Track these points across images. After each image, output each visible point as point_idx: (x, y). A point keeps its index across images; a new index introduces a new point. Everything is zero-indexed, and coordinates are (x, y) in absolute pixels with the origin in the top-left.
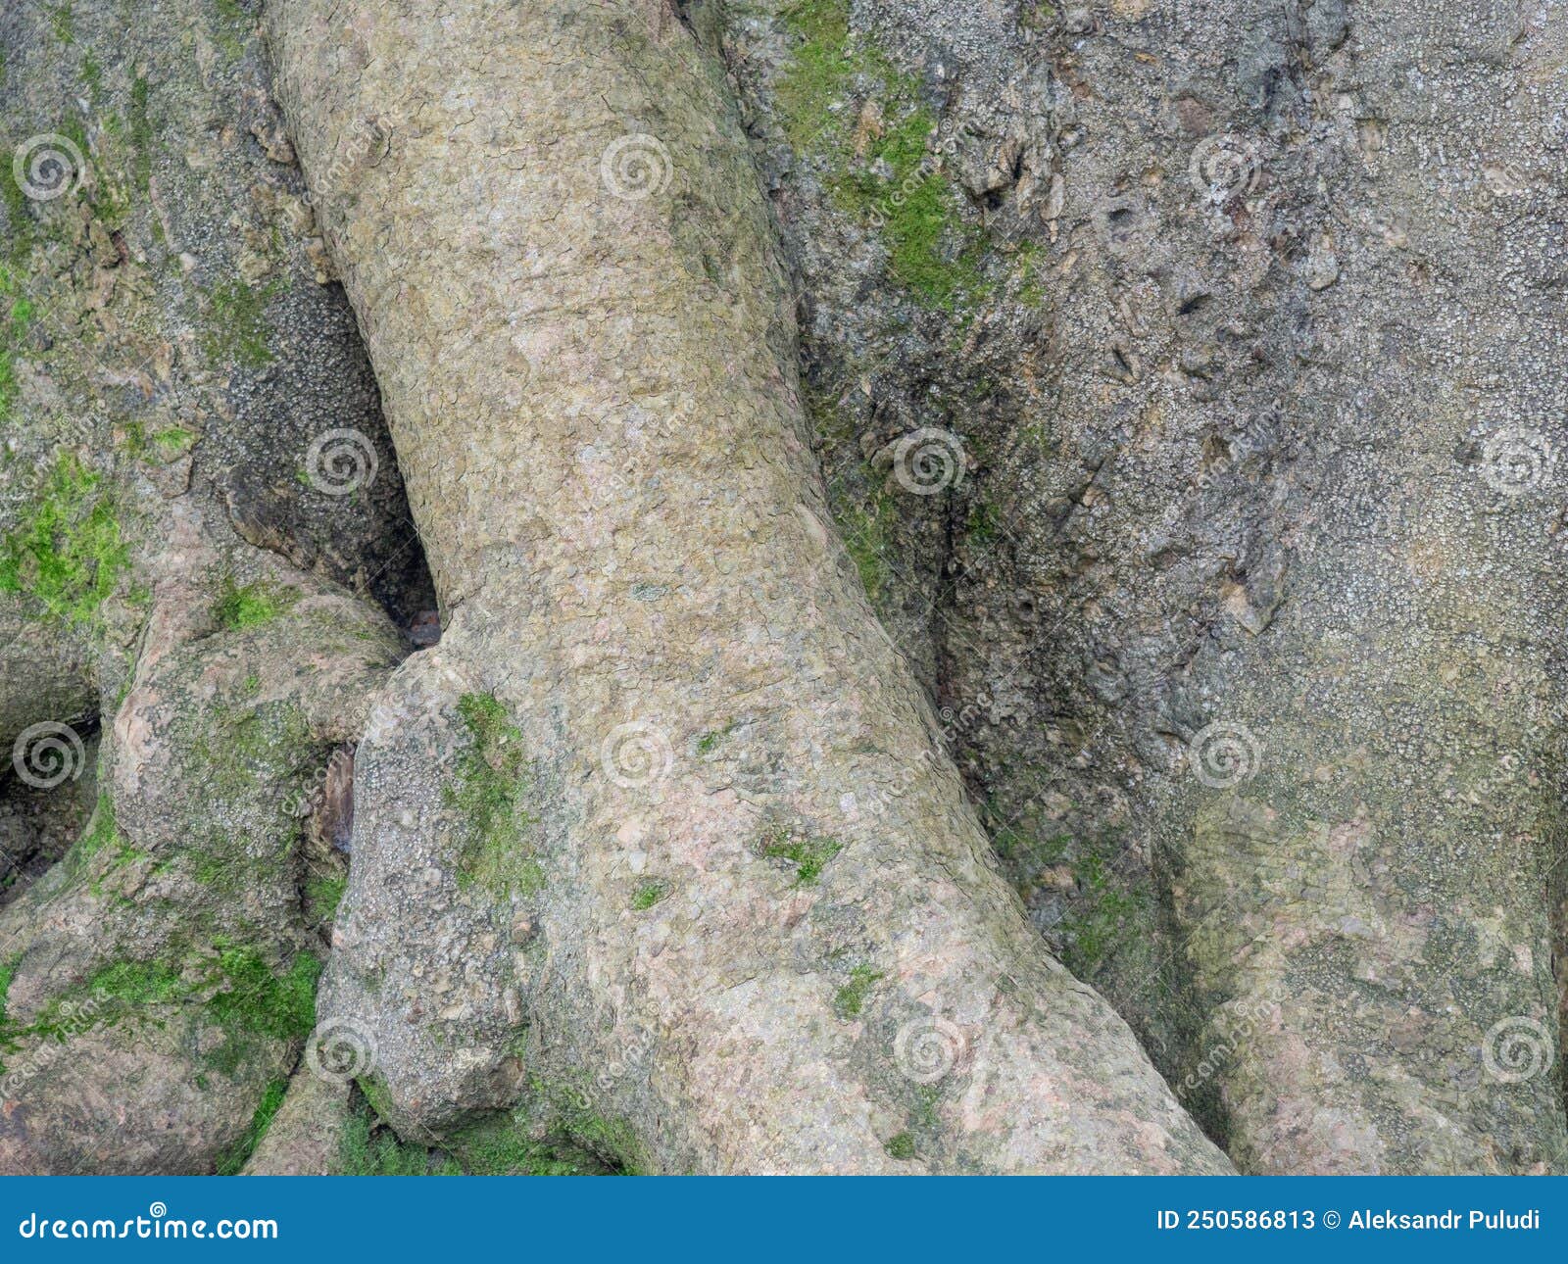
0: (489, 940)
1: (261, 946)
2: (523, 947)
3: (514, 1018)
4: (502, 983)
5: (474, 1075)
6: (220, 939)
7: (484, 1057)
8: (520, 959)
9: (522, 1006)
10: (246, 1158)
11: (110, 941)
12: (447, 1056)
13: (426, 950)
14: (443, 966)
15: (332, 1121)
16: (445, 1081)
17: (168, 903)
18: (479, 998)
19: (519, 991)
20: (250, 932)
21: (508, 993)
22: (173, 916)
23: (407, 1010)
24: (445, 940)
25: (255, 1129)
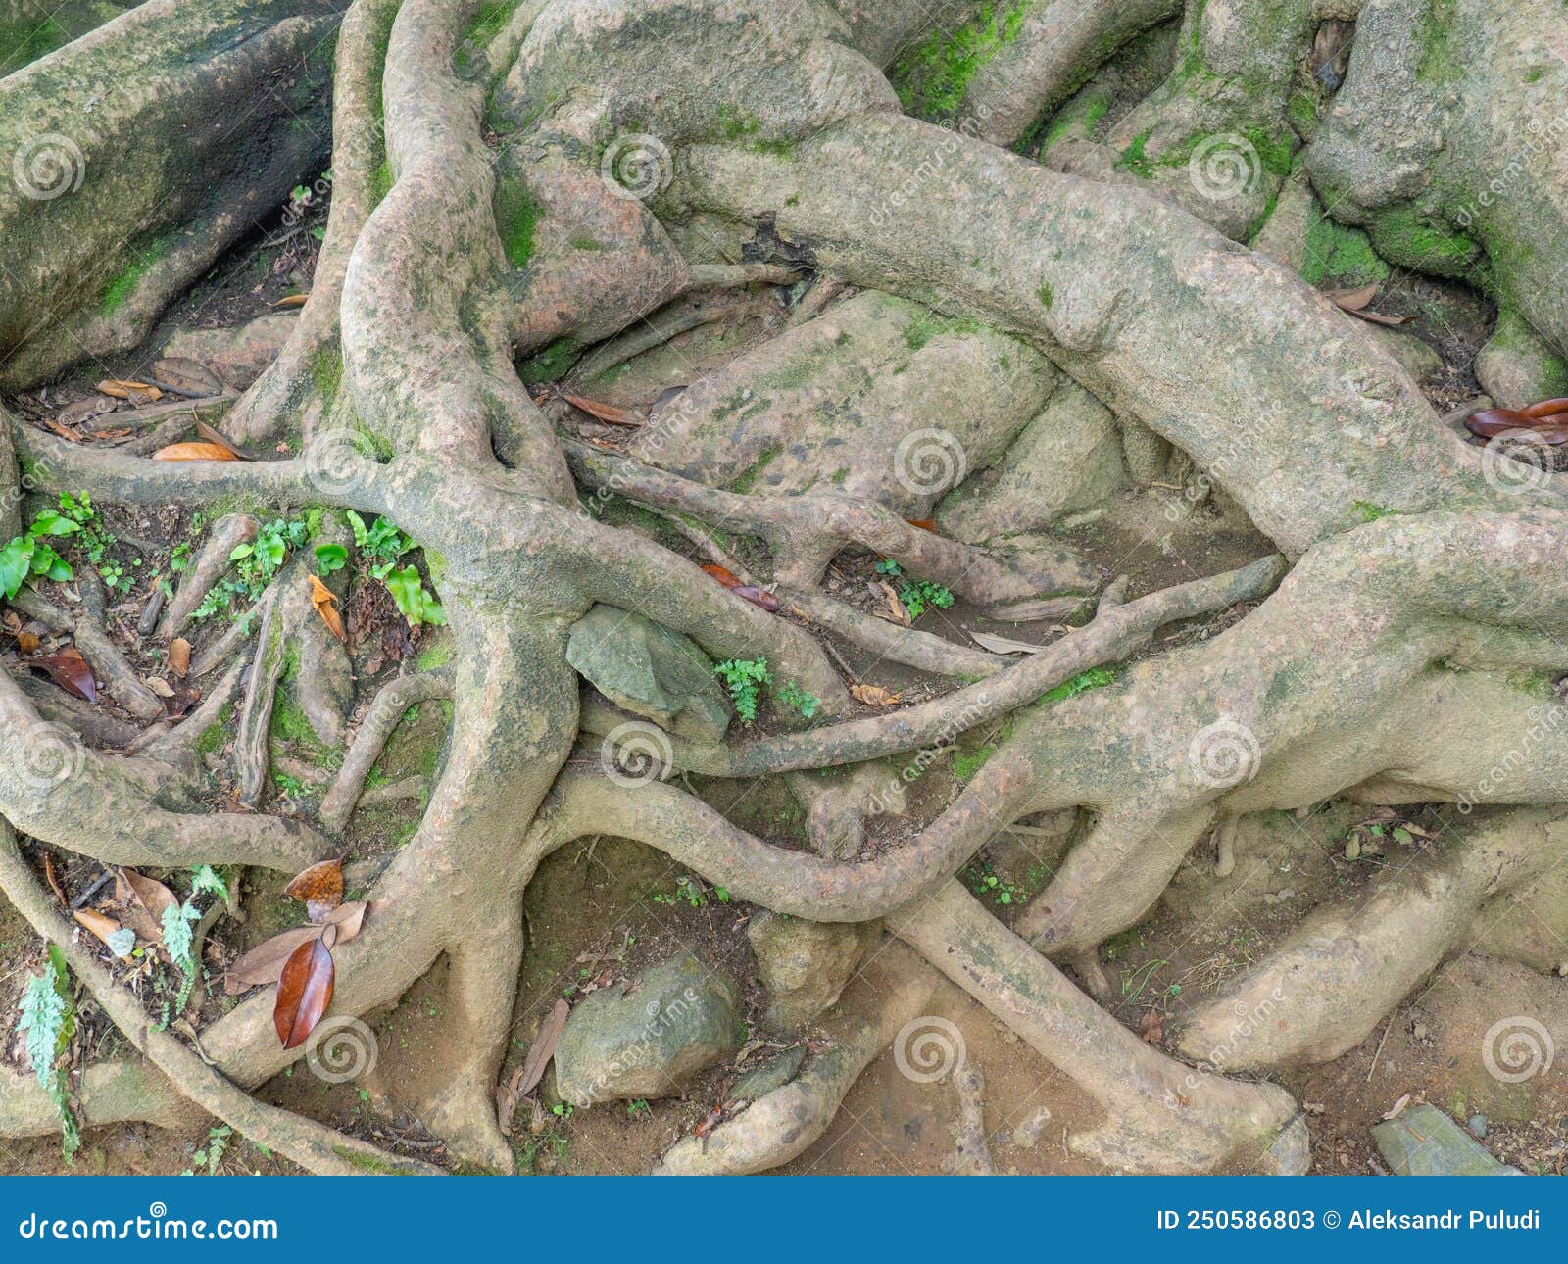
0: (1430, 106)
1: (1268, 128)
2: (1450, 109)
3: (1438, 145)
4: (1435, 127)
5: (1407, 177)
6: (1249, 123)
7: (1415, 167)
8: (1447, 115)
9: (1444, 140)
10: (1261, 228)
11: (1199, 122)
12: (1394, 167)
13: (1395, 112)
14: (1404, 120)
15: (1304, 212)
16: (1390, 181)
17: (1229, 102)
18: (1420, 136)
19: (1443, 133)
20: (1264, 120)
21: (1438, 132)
22: (1229, 110)
23: (1375, 145)
24: (1407, 106)
25: (1266, 215)
